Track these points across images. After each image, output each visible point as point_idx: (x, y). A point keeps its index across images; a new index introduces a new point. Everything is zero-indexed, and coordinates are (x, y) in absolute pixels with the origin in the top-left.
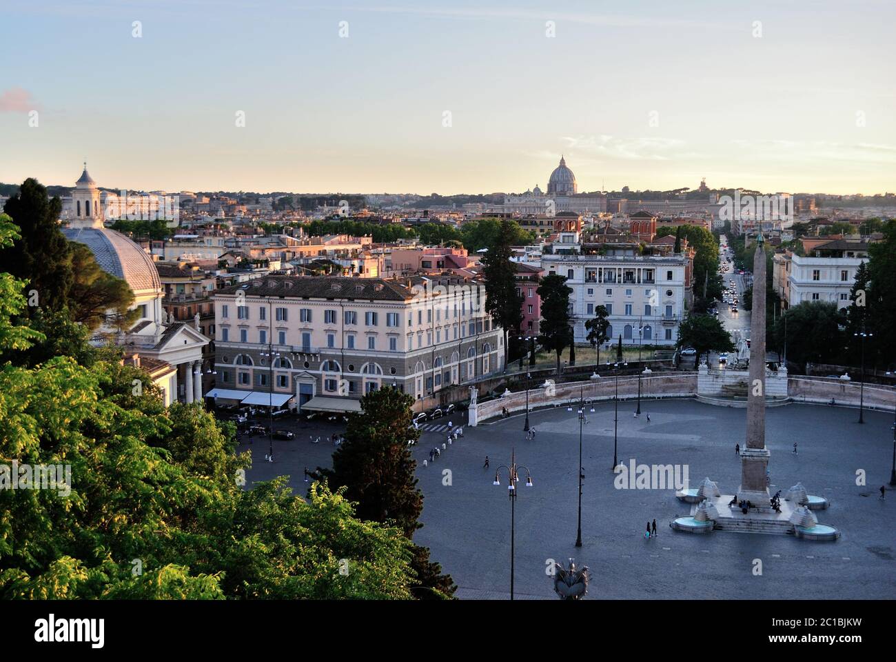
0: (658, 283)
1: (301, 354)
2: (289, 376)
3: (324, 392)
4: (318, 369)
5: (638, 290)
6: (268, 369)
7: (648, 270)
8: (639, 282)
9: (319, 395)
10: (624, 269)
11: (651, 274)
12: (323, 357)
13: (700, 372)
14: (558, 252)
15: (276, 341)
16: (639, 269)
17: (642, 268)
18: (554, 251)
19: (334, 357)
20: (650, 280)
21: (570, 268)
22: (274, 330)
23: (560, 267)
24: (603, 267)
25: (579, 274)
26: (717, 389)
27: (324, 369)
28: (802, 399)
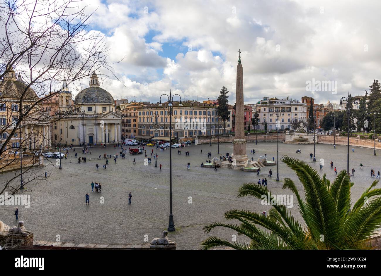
0: (292, 111)
1: (155, 124)
2: (153, 131)
3: (161, 135)
4: (159, 129)
5: (286, 114)
6: (149, 129)
7: (289, 108)
8: (286, 111)
9: (160, 136)
10: (281, 108)
11: (290, 109)
12: (160, 125)
13: (286, 134)
14: (262, 103)
15: (150, 121)
16: (286, 107)
17: (287, 107)
18: (261, 103)
19: (163, 125)
20: (290, 110)
21: (264, 108)
22: (150, 118)
23: (261, 107)
24: (274, 107)
25: (267, 109)
26: (292, 139)
27: (161, 129)
28: (322, 143)
